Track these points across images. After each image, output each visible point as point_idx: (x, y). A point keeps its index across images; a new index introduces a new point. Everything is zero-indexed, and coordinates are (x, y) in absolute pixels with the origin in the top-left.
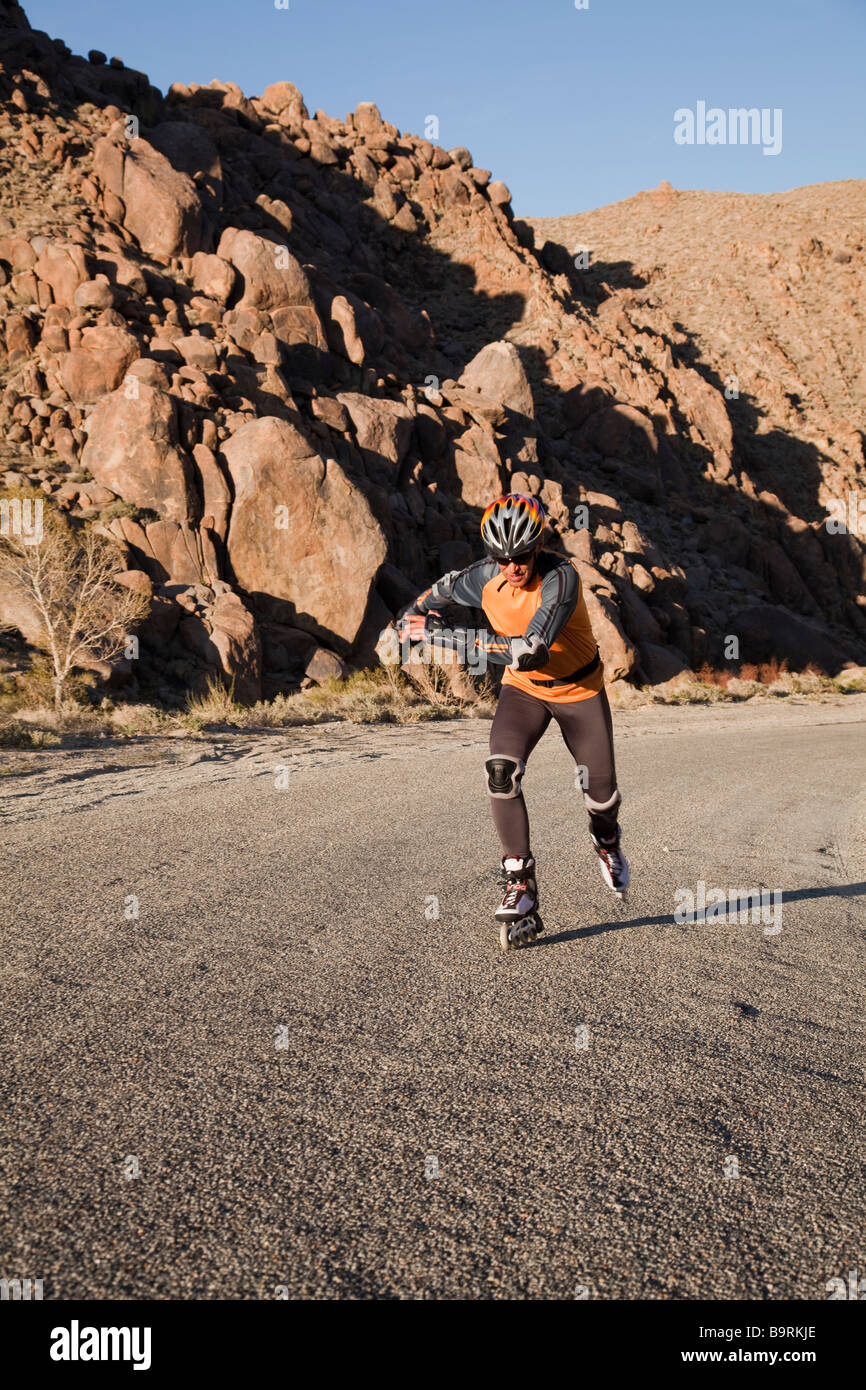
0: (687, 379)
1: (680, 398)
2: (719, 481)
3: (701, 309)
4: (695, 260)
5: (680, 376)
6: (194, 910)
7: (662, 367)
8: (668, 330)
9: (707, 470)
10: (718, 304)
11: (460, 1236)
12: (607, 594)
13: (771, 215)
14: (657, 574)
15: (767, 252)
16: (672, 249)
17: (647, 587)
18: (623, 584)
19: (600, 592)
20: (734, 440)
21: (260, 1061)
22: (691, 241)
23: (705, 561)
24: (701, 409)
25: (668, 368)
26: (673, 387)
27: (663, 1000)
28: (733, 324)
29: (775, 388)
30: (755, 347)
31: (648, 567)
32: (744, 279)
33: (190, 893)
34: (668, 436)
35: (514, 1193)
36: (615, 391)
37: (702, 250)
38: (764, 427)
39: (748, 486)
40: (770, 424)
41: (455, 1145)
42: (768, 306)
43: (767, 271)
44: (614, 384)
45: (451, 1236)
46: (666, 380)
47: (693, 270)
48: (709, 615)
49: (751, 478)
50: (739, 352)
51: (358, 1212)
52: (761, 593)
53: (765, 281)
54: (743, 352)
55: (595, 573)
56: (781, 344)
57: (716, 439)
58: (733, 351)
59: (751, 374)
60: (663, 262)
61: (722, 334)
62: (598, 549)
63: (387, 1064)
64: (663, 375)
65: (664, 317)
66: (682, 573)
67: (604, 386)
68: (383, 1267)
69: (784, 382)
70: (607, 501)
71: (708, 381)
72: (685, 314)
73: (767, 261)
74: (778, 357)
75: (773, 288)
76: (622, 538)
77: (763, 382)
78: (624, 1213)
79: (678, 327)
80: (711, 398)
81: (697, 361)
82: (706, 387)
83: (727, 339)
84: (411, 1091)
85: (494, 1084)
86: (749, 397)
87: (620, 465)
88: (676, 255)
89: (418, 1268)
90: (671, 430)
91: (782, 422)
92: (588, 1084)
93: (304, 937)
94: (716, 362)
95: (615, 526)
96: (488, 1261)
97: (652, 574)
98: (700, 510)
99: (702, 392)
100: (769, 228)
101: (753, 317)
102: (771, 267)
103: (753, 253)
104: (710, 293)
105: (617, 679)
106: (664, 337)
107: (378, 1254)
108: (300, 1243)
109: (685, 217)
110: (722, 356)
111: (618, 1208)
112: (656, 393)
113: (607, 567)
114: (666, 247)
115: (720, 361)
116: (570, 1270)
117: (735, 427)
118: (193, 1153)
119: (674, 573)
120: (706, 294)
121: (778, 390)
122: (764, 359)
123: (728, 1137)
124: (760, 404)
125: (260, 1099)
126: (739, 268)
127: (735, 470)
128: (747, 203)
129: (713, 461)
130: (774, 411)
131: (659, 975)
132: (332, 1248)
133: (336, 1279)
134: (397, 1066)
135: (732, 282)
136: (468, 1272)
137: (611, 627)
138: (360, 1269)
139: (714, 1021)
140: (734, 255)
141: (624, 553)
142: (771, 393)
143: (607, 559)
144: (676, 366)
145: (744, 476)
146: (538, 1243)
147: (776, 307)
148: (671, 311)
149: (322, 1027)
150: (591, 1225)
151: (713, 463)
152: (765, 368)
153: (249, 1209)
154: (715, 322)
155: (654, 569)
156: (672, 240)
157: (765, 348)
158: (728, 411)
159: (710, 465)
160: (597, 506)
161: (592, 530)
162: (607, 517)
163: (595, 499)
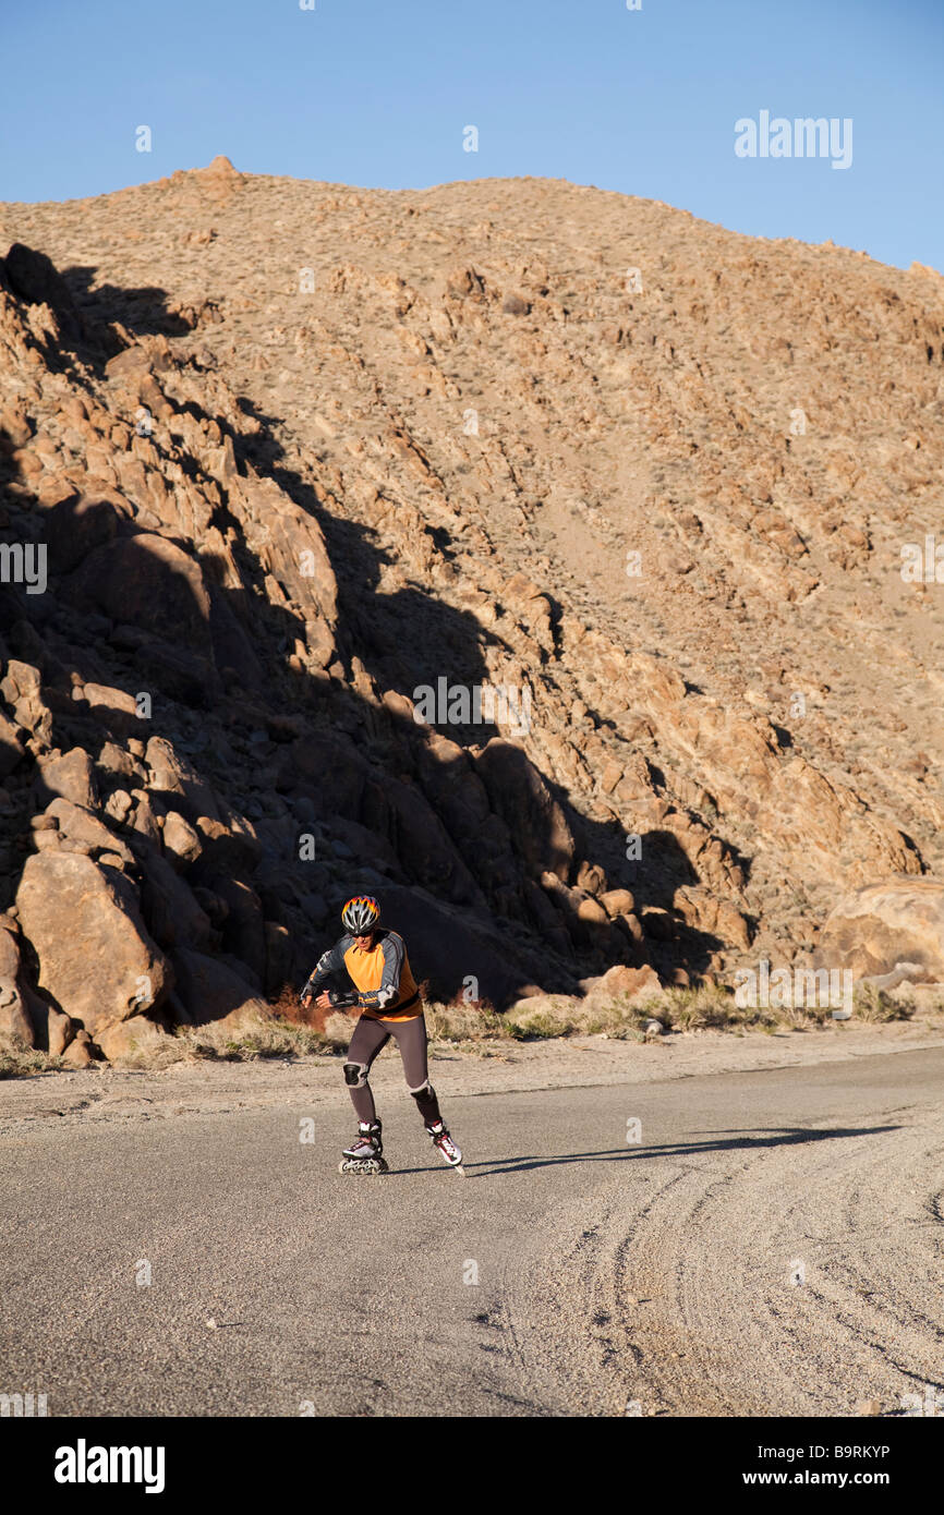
0: (261, 494)
1: (249, 528)
2: (313, 671)
3: (284, 376)
4: (273, 294)
5: (249, 490)
7: (217, 472)
8: (228, 409)
9: (294, 652)
10: (314, 371)
12: (118, 862)
13: (399, 226)
14: (206, 830)
15: (395, 289)
16: (236, 272)
17: (189, 852)
18: (147, 847)
19: (106, 859)
20: (340, 603)
22: (267, 261)
23: (289, 806)
24: (285, 548)
25: (228, 475)
26: (236, 506)
28: (339, 406)
29: (408, 516)
30: (376, 447)
31: (190, 818)
32: (356, 331)
34: (225, 591)
36: (136, 510)
37: (285, 278)
38: (390, 581)
39: (363, 682)
40: (400, 577)
42: (396, 378)
43: (394, 320)
44: (135, 499)
46: (224, 495)
47: (270, 309)
48: (297, 903)
49: (368, 667)
50: (348, 453)
52: (383, 865)
53: (390, 336)
54: (355, 453)
55: (97, 824)
56: (418, 444)
57: (310, 599)
58: (339, 451)
59: (369, 490)
60: (219, 294)
61: (319, 420)
62: (104, 786)
64: (219, 486)
65: (221, 388)
66: (250, 828)
67: (116, 500)
69: (424, 508)
70: (117, 699)
71: (296, 500)
72: (258, 384)
73: (394, 303)
74: (414, 465)
75: (405, 349)
76: (147, 766)
77: (388, 505)
79: (245, 406)
80: (301, 530)
81: (277, 464)
82: (291, 509)
83: (329, 431)
86: (366, 529)
87: (144, 638)
88: (242, 283)
90: (233, 581)
91: (418, 574)
94: (311, 469)
95: (135, 745)
97: (199, 830)
98: (282, 720)
99: (286, 517)
100: (397, 247)
101: (371, 396)
102: (400, 313)
103: (372, 288)
104: (300, 351)
105: (132, 1015)
106: (221, 421)
109: (256, 220)
110: (320, 459)
112: (207, 516)
113: (119, 816)
114: (224, 268)
115: (317, 467)
117: (341, 581)
119: (236, 828)
120: (291, 353)
121: (414, 520)
122: (390, 467)
124: (384, 542)
126: (349, 312)
127: (341, 654)
128: (360, 202)
129: (304, 637)
130: (407, 555)
135: (336, 335)
137: (125, 921)
140: (339, 290)
141: (150, 792)
142: (402, 526)
143: (119, 802)
144: (243, 472)
145: (356, 663)
147: (411, 380)
148: (235, 378)
151: (305, 641)
152: (391, 483)
154: (309, 400)
155: (201, 821)
156: (235, 257)
157: (391, 448)
158: (329, 552)
159: (299, 643)
160: (102, 709)
161: (94, 751)
162: (121, 727)
163: (98, 695)
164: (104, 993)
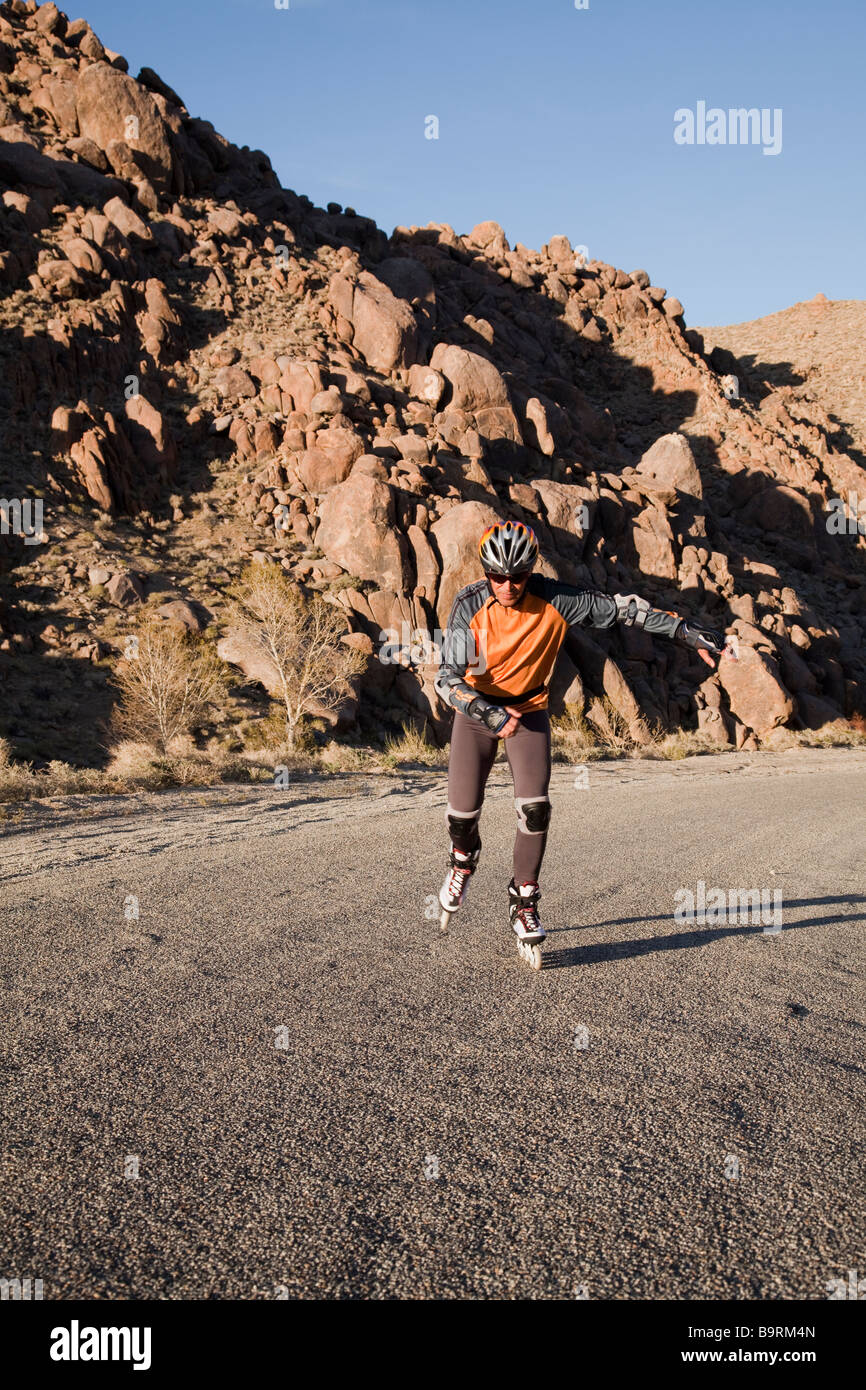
0: (840, 462)
1: (834, 480)
3: (853, 402)
4: (847, 360)
5: (834, 461)
6: (343, 918)
7: (817, 453)
8: (823, 421)
9: (859, 542)
11: (473, 1192)
12: (768, 651)
14: (813, 634)
16: (827, 351)
17: (804, 644)
18: (783, 643)
19: (762, 649)
21: (353, 1043)
22: (844, 344)
23: (858, 622)
24: (853, 489)
25: (823, 454)
26: (827, 469)
27: (725, 1001)
31: (804, 627)
33: (343, 903)
34: (822, 512)
35: (532, 1158)
36: (775, 474)
37: (853, 352)
41: (496, 1116)
44: (775, 469)
45: (464, 1190)
46: (821, 464)
47: (845, 369)
48: (861, 670)
51: (393, 1169)
55: (758, 632)
60: (818, 363)
62: (759, 611)
63: (462, 1048)
64: (818, 460)
65: (820, 410)
66: (836, 632)
67: (766, 470)
68: (398, 1215)
70: (768, 570)
71: (859, 464)
72: (838, 407)
76: (782, 602)
78: (623, 1177)
79: (832, 418)
80: (861, 479)
81: (850, 447)
82: (857, 469)
84: (473, 1071)
85: (548, 1067)
87: (780, 538)
88: (830, 356)
89: (428, 1217)
92: (631, 1069)
93: (427, 942)
95: (776, 592)
96: (489, 1213)
97: (809, 634)
98: (852, 577)
99: (854, 474)
104: (861, 388)
105: (778, 725)
106: (820, 427)
107: (398, 1204)
108: (335, 1193)
109: (838, 324)
111: (619, 1172)
112: (812, 475)
113: (768, 627)
114: (821, 350)
116: (558, 1223)
118: (271, 1117)
119: (829, 633)
120: (857, 390)
123: (739, 1117)
125: (343, 1074)
131: (729, 979)
132: (360, 1198)
133: (354, 1223)
134: (468, 1050)
136: (469, 1221)
137: (772, 680)
138: (377, 1216)
139: (764, 1019)
141: (784, 615)
143: (767, 621)
144: (831, 452)
146: (539, 1199)
148: (826, 404)
149: (417, 1017)
150: (589, 1185)
153: (303, 1164)
155: (811, 629)
156: (827, 344)
159: (861, 538)
160: (759, 574)
161: (755, 595)
162: (768, 584)
163: (757, 568)
164: (763, 714)
